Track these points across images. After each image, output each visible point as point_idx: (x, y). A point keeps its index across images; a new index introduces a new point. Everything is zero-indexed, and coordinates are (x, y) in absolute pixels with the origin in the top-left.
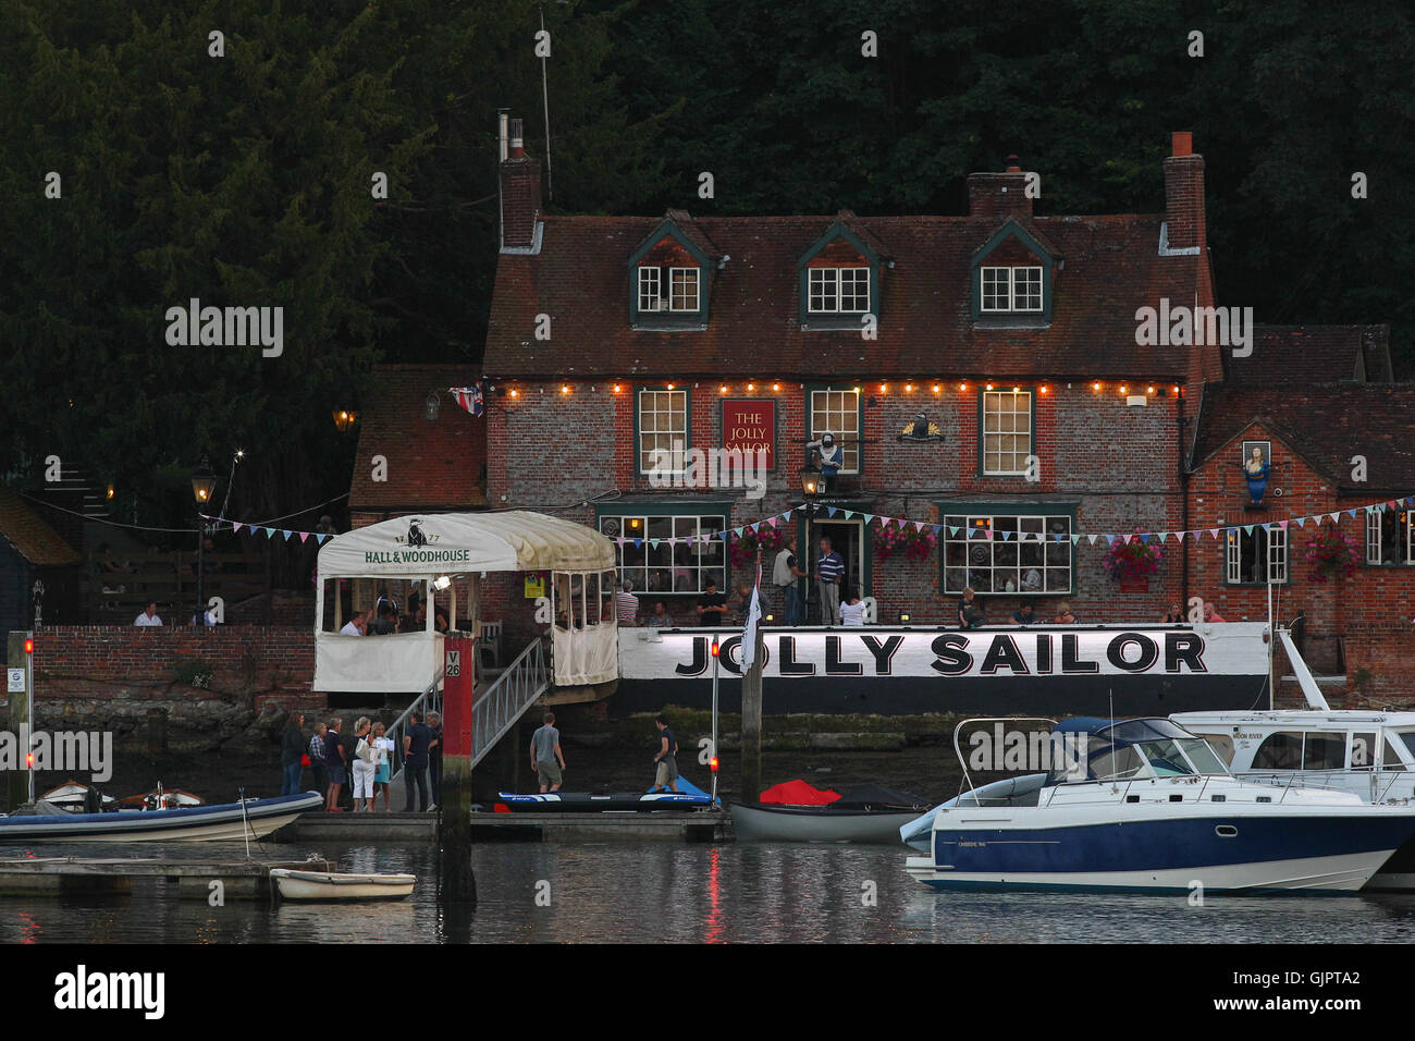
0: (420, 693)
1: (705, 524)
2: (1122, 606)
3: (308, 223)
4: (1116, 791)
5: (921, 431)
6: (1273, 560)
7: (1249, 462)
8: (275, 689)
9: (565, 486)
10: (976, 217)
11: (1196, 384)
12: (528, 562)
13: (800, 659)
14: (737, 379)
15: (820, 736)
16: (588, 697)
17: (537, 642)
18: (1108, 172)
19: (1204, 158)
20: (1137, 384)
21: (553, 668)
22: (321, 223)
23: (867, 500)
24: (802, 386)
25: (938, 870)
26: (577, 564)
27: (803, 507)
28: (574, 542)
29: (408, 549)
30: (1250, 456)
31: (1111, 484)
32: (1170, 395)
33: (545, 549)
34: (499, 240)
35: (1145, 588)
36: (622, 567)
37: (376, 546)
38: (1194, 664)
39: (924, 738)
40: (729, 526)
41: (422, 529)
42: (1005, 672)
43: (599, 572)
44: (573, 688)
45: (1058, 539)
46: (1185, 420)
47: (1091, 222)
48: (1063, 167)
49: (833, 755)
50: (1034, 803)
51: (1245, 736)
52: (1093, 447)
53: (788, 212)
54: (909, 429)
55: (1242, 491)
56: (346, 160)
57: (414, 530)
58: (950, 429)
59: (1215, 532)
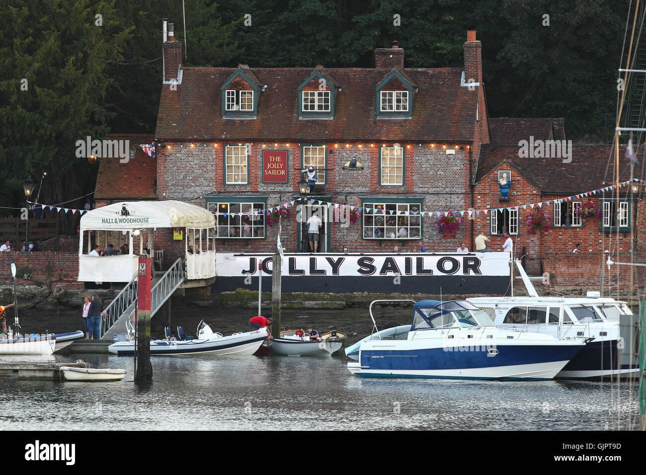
0: (127, 283)
1: (256, 206)
2: (444, 244)
3: (76, 70)
4: (443, 333)
5: (353, 165)
6: (512, 224)
7: (501, 180)
8: (60, 280)
9: (192, 189)
10: (378, 69)
11: (477, 144)
12: (175, 224)
13: (298, 267)
14: (270, 141)
15: (307, 302)
16: (202, 284)
17: (179, 260)
18: (438, 48)
19: (482, 42)
20: (451, 144)
21: (187, 271)
22: (83, 70)
23: (328, 196)
24: (299, 145)
25: (362, 368)
26: (197, 224)
27: (300, 199)
28: (196, 214)
29: (121, 217)
30: (502, 177)
31: (439, 189)
32: (465, 149)
33: (183, 217)
34: (163, 78)
35: (454, 237)
37: (107, 216)
38: (476, 271)
39: (354, 304)
40: (266, 208)
41: (127, 208)
42: (390, 274)
43: (207, 228)
44: (195, 280)
45: (415, 214)
46: (472, 161)
47: (430, 71)
48: (418, 46)
49: (312, 311)
50: (406, 339)
51: (500, 309)
52: (431, 173)
53: (293, 66)
54: (348, 164)
55: (498, 193)
56: (93, 41)
57: (124, 208)
58: (366, 164)
59: (486, 211)
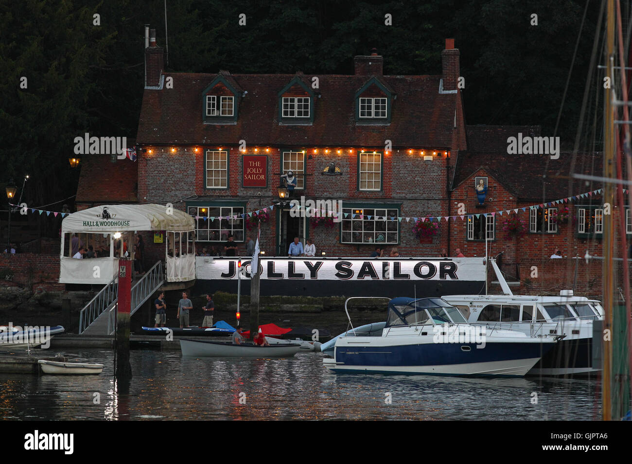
0: (105, 285)
1: (235, 210)
2: (421, 249)
3: (59, 74)
4: (417, 330)
5: (332, 170)
6: (488, 229)
7: (478, 186)
8: (42, 282)
9: (173, 193)
10: (358, 76)
11: (455, 150)
12: (156, 227)
13: (277, 271)
14: (250, 146)
15: (285, 305)
16: (182, 287)
17: (159, 262)
18: (417, 56)
19: (460, 50)
20: (429, 150)
21: (166, 274)
22: (65, 74)
24: (279, 150)
25: (337, 364)
26: (177, 228)
27: (279, 204)
28: (177, 218)
29: (102, 220)
30: (479, 183)
31: (416, 195)
32: (443, 156)
33: (163, 221)
34: (144, 83)
35: (431, 242)
36: (198, 229)
37: (88, 219)
38: (452, 276)
39: (331, 307)
40: (246, 212)
41: (109, 211)
42: (368, 278)
43: (187, 232)
44: (175, 283)
45: (393, 219)
46: (450, 167)
47: (409, 78)
48: (397, 54)
49: (290, 314)
50: (381, 335)
51: (475, 306)
52: (408, 179)
53: (274, 72)
54: (326, 170)
56: (76, 47)
57: (105, 212)
58: (345, 170)
59: (463, 217)
